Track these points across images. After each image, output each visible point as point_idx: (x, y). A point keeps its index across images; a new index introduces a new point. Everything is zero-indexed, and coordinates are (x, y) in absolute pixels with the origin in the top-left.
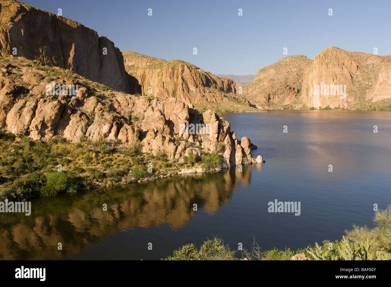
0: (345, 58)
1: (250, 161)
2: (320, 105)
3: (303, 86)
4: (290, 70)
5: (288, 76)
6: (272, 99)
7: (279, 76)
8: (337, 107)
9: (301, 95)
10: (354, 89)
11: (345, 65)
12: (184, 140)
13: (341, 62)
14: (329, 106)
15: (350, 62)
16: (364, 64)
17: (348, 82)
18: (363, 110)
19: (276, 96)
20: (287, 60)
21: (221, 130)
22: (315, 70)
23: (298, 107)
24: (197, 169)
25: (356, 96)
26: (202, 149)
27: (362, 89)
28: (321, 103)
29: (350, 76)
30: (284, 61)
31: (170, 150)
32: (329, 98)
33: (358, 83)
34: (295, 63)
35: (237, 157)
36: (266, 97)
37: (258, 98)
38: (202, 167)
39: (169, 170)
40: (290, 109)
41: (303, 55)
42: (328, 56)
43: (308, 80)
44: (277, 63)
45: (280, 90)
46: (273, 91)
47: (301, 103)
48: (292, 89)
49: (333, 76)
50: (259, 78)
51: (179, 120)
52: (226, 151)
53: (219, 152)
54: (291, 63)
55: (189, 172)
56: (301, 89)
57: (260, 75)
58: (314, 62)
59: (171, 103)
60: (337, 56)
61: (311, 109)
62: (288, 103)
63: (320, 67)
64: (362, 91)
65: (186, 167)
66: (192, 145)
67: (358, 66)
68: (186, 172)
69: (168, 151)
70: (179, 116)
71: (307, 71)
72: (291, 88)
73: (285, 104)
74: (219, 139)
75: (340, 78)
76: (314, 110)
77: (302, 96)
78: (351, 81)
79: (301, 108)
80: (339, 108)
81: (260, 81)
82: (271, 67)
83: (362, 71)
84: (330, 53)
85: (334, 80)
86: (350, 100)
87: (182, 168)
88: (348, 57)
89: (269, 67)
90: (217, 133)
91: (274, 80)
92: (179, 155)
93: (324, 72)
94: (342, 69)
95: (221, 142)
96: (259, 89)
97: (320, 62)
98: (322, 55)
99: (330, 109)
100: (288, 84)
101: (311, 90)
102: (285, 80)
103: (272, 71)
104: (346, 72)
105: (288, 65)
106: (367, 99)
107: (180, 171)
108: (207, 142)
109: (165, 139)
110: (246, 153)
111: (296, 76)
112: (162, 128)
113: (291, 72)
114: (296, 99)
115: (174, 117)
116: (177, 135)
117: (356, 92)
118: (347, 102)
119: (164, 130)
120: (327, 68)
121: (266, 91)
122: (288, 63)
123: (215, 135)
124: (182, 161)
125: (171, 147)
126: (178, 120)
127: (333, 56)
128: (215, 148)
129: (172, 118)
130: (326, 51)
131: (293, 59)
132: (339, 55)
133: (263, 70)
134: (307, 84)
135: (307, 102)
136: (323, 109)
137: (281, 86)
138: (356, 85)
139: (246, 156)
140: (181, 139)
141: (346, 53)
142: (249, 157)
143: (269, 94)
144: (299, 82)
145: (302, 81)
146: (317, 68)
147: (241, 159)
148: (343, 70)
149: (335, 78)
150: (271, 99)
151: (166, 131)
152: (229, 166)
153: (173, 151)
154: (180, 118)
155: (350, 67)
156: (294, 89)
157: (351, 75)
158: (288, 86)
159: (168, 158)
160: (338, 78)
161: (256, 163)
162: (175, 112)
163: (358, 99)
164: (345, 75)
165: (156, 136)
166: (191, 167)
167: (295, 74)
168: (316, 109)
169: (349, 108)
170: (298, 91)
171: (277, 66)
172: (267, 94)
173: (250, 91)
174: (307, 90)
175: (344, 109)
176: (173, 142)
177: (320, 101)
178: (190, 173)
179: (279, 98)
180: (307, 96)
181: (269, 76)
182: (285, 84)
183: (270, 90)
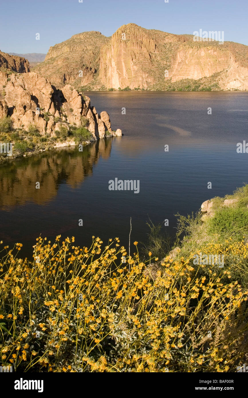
0: (143, 36)
1: (111, 134)
2: (119, 86)
3: (100, 66)
4: (85, 48)
5: (84, 55)
6: (68, 80)
7: (74, 54)
8: (137, 87)
9: (98, 75)
10: (154, 68)
11: (144, 43)
12: (51, 115)
13: (139, 40)
14: (128, 87)
15: (148, 41)
16: (161, 43)
17: (147, 61)
18: (162, 90)
19: (72, 77)
20: (82, 37)
21: (84, 105)
22: (114, 48)
23: (96, 88)
24: (70, 143)
25: (155, 76)
26: (68, 124)
27: (161, 69)
28: (121, 84)
29: (149, 56)
30: (78, 38)
31: (41, 125)
32: (129, 78)
33: (157, 63)
34: (90, 40)
35: (101, 130)
36: (61, 78)
37: (52, 79)
38: (75, 141)
39: (46, 144)
40: (88, 91)
41: (97, 31)
42: (127, 33)
43: (106, 59)
44: (70, 40)
45: (75, 70)
46: (68, 71)
47: (99, 83)
48: (89, 69)
49: (131, 55)
50: (51, 57)
51: (44, 96)
52: (90, 125)
53: (84, 126)
54: (86, 41)
55: (63, 146)
56: (98, 69)
57: (52, 53)
58: (113, 39)
59: (32, 78)
60: (136, 34)
61: (110, 91)
62: (86, 84)
63: (118, 46)
64: (161, 71)
65: (59, 141)
66: (60, 120)
67: (156, 45)
68: (60, 145)
69: (39, 127)
70: (42, 91)
71: (105, 50)
72: (87, 68)
73: (82, 86)
74: (83, 114)
75: (139, 57)
76: (113, 91)
77: (100, 76)
78: (150, 61)
79: (100, 89)
80: (139, 89)
81: (53, 59)
82: (64, 45)
83: (160, 51)
84: (128, 31)
85: (133, 60)
86: (149, 80)
87: (56, 142)
88: (146, 35)
89: (62, 44)
90: (81, 108)
91: (68, 59)
92: (50, 130)
93: (123, 51)
94: (141, 47)
95: (84, 117)
96: (53, 68)
97: (118, 39)
98: (120, 32)
99: (130, 89)
100: (84, 63)
101: (110, 69)
102: (81, 59)
103: (66, 49)
104: (144, 50)
105: (82, 42)
106: (166, 80)
107: (55, 145)
108: (72, 117)
109: (35, 115)
110: (107, 127)
111: (93, 55)
112: (29, 104)
113: (87, 50)
114: (93, 80)
115: (38, 92)
116: (44, 111)
117: (155, 73)
118: (147, 83)
119: (31, 105)
120: (125, 47)
121: (61, 71)
122: (83, 41)
123: (79, 110)
124: (53, 135)
125: (41, 123)
126: (41, 95)
127: (131, 33)
128: (80, 122)
129: (35, 93)
130: (124, 28)
131: (88, 36)
132: (137, 33)
133: (55, 48)
134: (105, 64)
135: (105, 83)
136: (122, 90)
137: (77, 66)
138: (155, 64)
139: (107, 130)
140: (49, 114)
141: (144, 30)
142: (110, 131)
143: (65, 75)
144: (96, 61)
145: (99, 60)
146: (115, 46)
147: (104, 132)
148: (142, 49)
149: (134, 57)
150: (66, 80)
151: (33, 106)
152: (96, 140)
153: (44, 126)
154: (44, 94)
155: (148, 46)
156: (91, 69)
157: (149, 54)
158: (84, 65)
159: (40, 133)
160: (137, 58)
161: (117, 136)
162: (38, 87)
163: (157, 79)
164: (144, 54)
165: (26, 111)
166: (64, 141)
167: (91, 52)
168: (115, 91)
169: (148, 89)
170: (96, 71)
171: (71, 43)
172: (62, 74)
173: (43, 72)
174: (106, 70)
175: (144, 89)
176: (43, 118)
177: (119, 81)
178: (65, 147)
179: (75, 79)
180: (106, 76)
181: (63, 55)
182: (80, 64)
183: (65, 70)
